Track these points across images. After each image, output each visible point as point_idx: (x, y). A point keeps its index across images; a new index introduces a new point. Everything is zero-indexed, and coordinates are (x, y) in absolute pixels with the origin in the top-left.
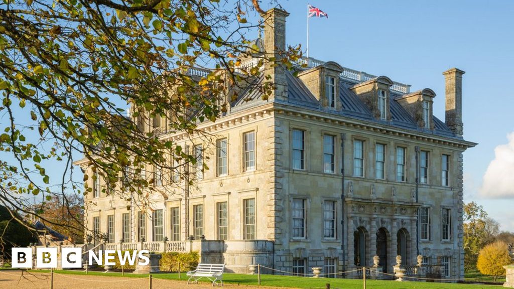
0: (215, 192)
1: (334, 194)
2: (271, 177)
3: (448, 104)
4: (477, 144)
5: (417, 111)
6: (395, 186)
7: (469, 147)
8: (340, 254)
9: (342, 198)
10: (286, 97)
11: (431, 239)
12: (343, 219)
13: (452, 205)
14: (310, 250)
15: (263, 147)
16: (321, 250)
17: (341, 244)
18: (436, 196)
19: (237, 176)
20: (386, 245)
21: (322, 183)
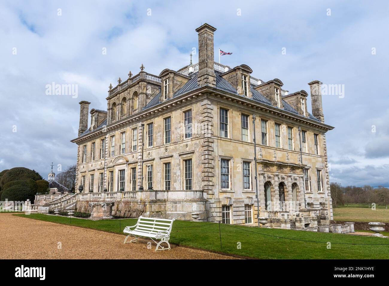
0: (162, 156)
1: (249, 157)
2: (204, 142)
3: (313, 102)
4: (334, 128)
5: (297, 104)
6: (288, 153)
7: (330, 129)
8: (255, 201)
9: (255, 160)
10: (215, 85)
11: (312, 191)
12: (256, 175)
13: (322, 168)
14: (234, 199)
15: (198, 121)
16: (242, 199)
17: (255, 194)
18: (312, 161)
19: (178, 143)
20: (284, 195)
21: (241, 148)
